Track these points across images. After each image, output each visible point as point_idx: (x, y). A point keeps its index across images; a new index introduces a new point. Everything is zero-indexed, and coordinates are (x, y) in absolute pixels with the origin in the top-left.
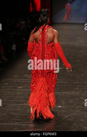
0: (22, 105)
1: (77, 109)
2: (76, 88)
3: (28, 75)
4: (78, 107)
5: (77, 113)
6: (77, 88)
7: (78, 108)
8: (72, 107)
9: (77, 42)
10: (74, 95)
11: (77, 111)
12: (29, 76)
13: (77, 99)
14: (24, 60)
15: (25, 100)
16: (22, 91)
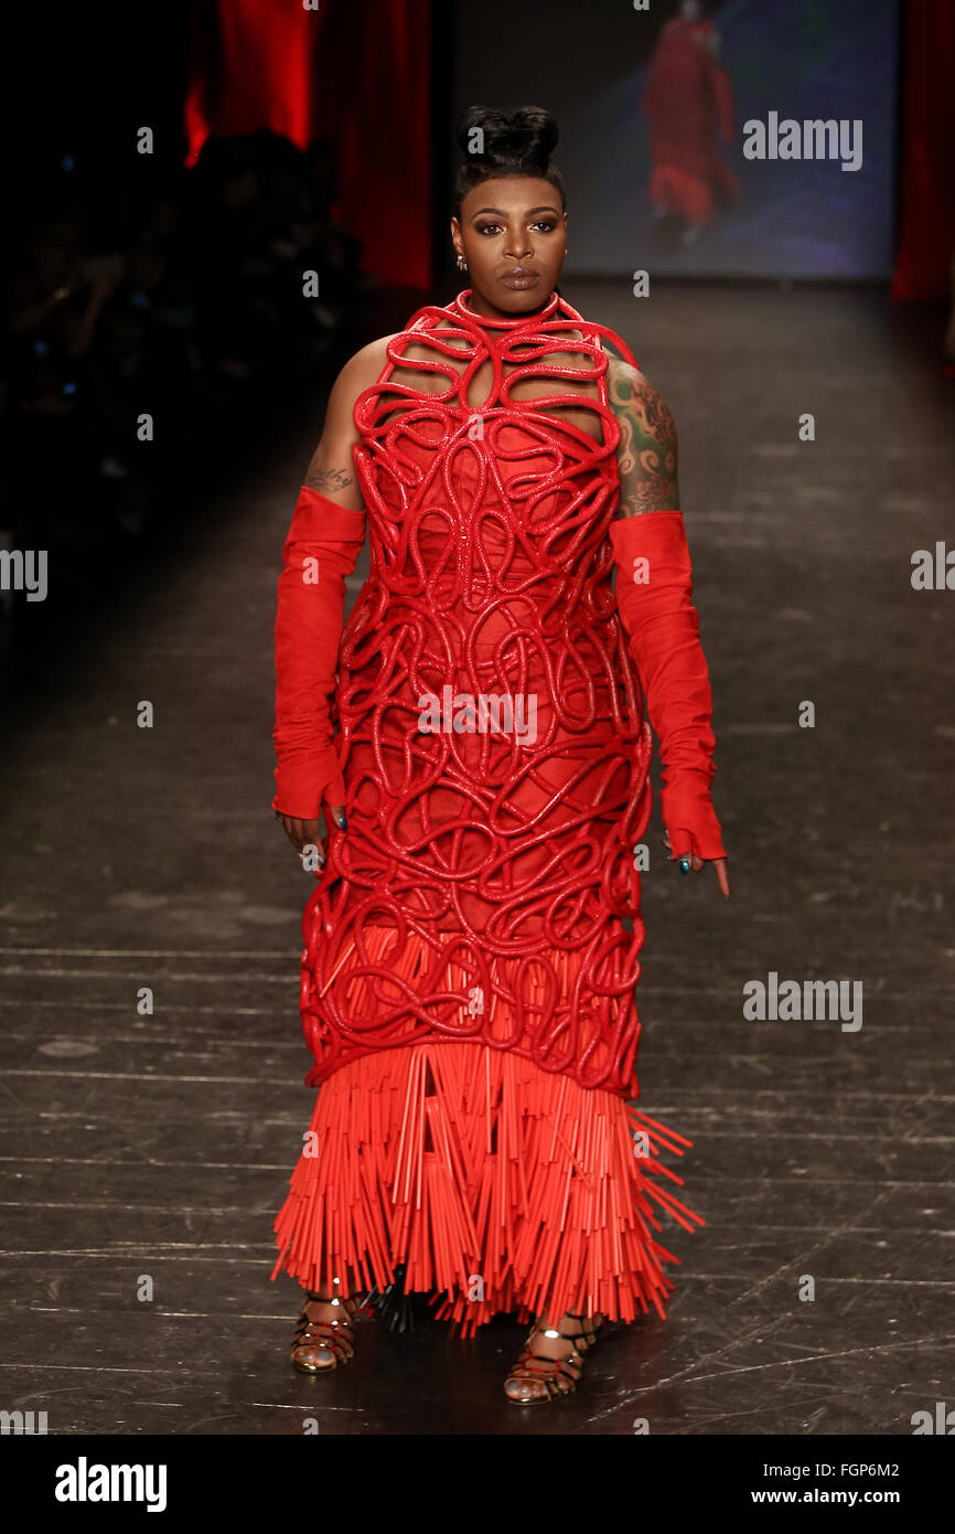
0: (92, 1253)
1: (751, 1307)
2: (734, 1060)
3: (162, 900)
4: (764, 1282)
5: (752, 1354)
6: (752, 1059)
7: (766, 1292)
8: (699, 1286)
9: (754, 508)
10: (710, 1134)
11: (755, 1331)
12: (181, 915)
13: (755, 1188)
14: (113, 721)
15: (130, 1197)
16: (92, 1097)
